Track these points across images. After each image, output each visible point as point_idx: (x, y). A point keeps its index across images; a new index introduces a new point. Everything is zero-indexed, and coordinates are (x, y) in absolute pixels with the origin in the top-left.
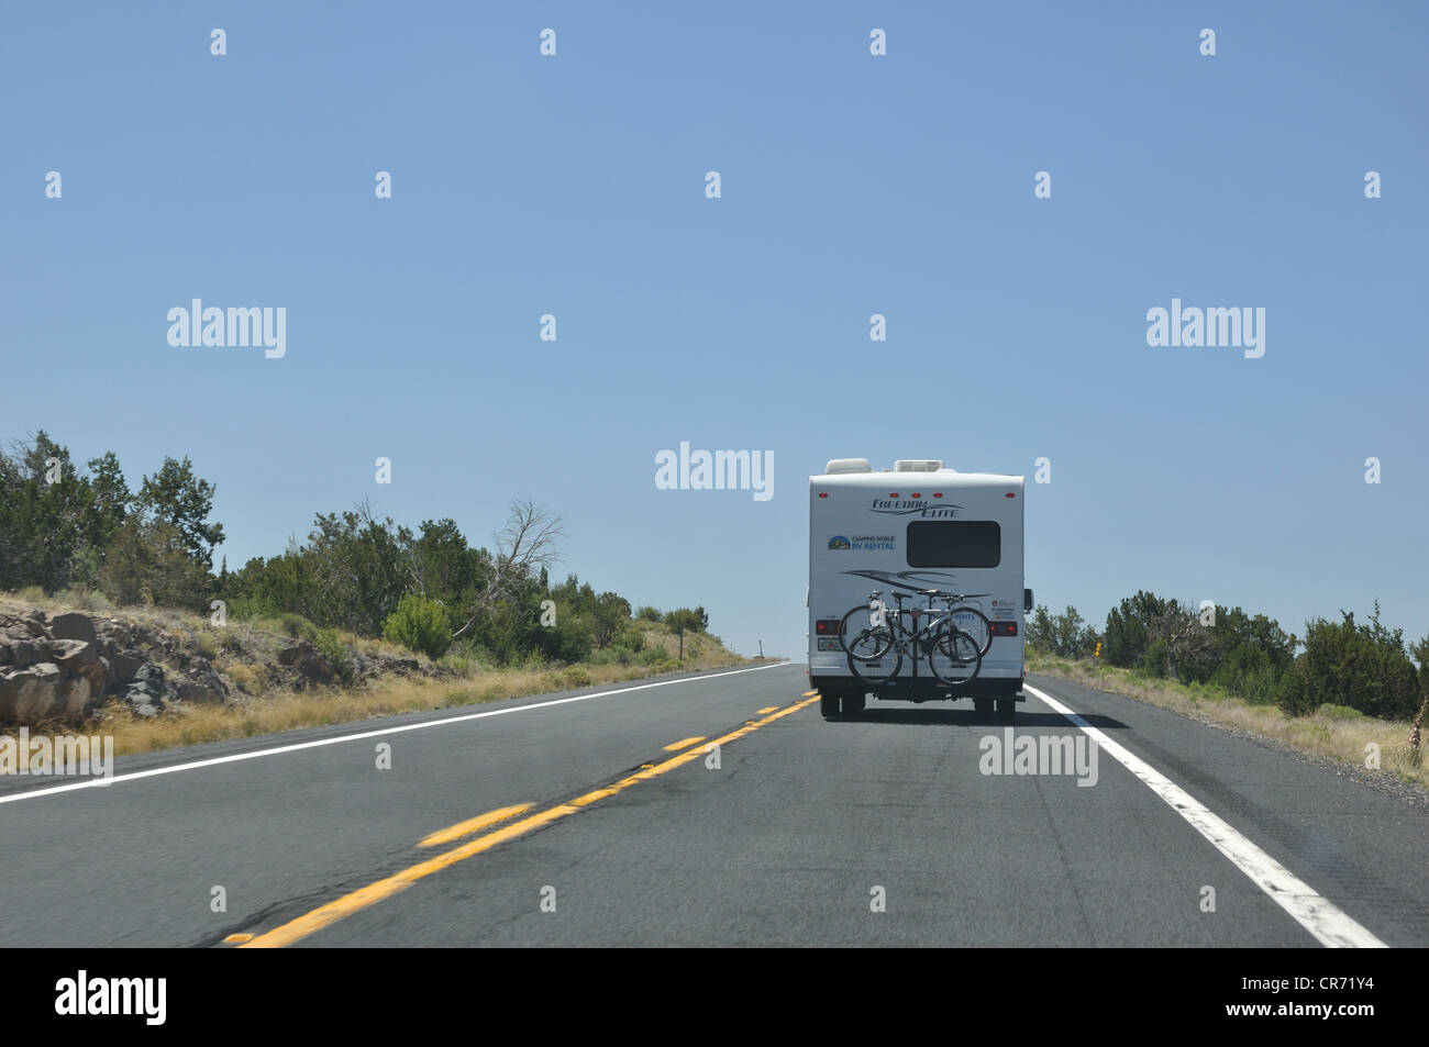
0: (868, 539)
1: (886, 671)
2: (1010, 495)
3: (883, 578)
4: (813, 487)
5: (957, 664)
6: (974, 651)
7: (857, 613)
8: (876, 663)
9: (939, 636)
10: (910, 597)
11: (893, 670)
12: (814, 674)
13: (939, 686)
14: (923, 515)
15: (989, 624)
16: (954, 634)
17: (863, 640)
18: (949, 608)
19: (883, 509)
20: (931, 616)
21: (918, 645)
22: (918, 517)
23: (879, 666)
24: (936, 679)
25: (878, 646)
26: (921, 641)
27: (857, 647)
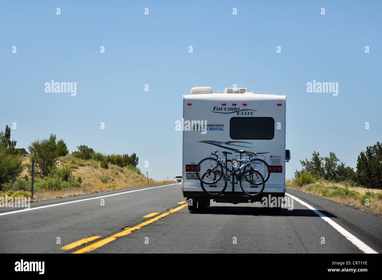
0: (211, 125)
1: (219, 189)
2: (279, 105)
3: (219, 144)
4: (185, 101)
5: (253, 185)
6: (261, 180)
7: (205, 161)
8: (214, 185)
9: (245, 172)
10: (231, 153)
11: (223, 188)
12: (184, 191)
13: (245, 196)
14: (238, 114)
15: (268, 167)
16: (252, 171)
17: (208, 174)
18: (249, 159)
19: (218, 111)
20: (241, 163)
21: (235, 176)
22: (235, 115)
23: (216, 186)
24: (243, 193)
25: (215, 177)
26: (236, 175)
27: (205, 177)
